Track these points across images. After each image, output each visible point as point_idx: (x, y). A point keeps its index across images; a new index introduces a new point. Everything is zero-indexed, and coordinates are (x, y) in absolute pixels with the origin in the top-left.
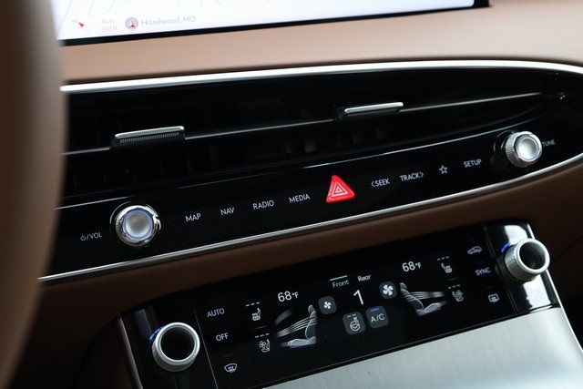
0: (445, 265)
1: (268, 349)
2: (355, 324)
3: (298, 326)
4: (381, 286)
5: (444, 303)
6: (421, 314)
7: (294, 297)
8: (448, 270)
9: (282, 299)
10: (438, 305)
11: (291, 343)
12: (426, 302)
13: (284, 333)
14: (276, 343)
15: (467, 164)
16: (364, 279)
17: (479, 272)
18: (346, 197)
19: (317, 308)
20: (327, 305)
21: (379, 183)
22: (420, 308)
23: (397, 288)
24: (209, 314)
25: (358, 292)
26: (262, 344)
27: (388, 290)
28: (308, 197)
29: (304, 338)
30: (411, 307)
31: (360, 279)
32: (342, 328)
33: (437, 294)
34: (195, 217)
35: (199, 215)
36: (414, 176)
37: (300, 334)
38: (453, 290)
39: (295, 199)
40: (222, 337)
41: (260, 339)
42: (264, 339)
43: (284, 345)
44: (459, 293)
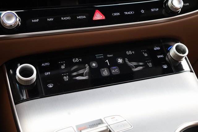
0: (145, 53)
1: (67, 80)
2: (105, 73)
3: (81, 72)
4: (117, 59)
5: (144, 67)
6: (134, 71)
7: (80, 61)
8: (146, 55)
9: (74, 61)
10: (141, 68)
11: (78, 78)
12: (136, 66)
13: (75, 74)
14: (71, 77)
15: (152, 10)
16: (110, 56)
17: (159, 57)
18: (101, 19)
19: (89, 65)
20: (94, 65)
21: (115, 14)
22: (134, 68)
23: (124, 60)
24: (43, 65)
25: (107, 60)
26: (65, 78)
27: (120, 61)
28: (85, 17)
29: (83, 76)
30: (130, 68)
31: (108, 56)
32: (100, 73)
33: (141, 64)
34: (36, 21)
35: (38, 20)
36: (130, 13)
37: (82, 75)
38: (148, 62)
39: (80, 17)
40: (47, 73)
41: (64, 75)
42: (66, 76)
43: (74, 78)
44: (150, 64)
